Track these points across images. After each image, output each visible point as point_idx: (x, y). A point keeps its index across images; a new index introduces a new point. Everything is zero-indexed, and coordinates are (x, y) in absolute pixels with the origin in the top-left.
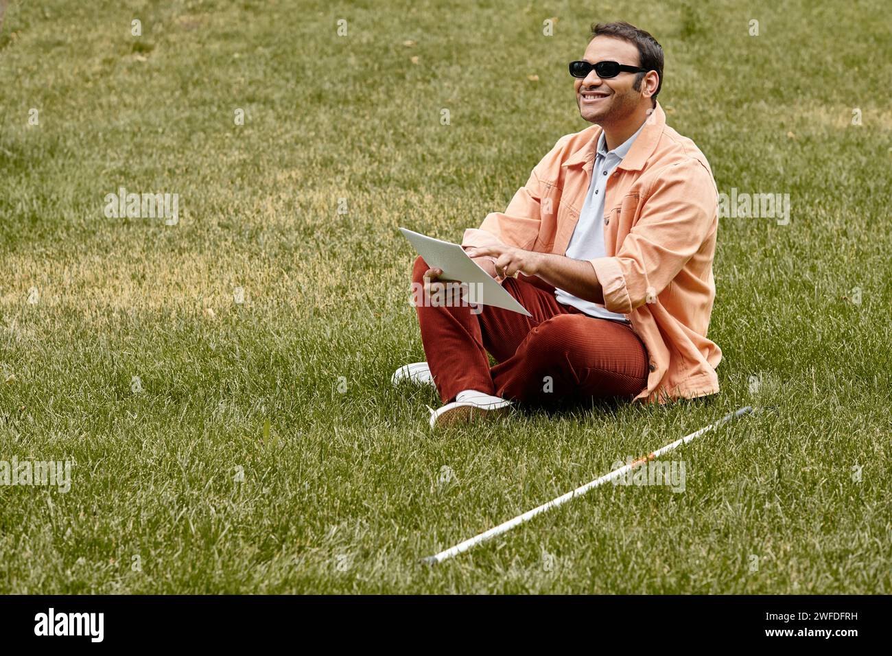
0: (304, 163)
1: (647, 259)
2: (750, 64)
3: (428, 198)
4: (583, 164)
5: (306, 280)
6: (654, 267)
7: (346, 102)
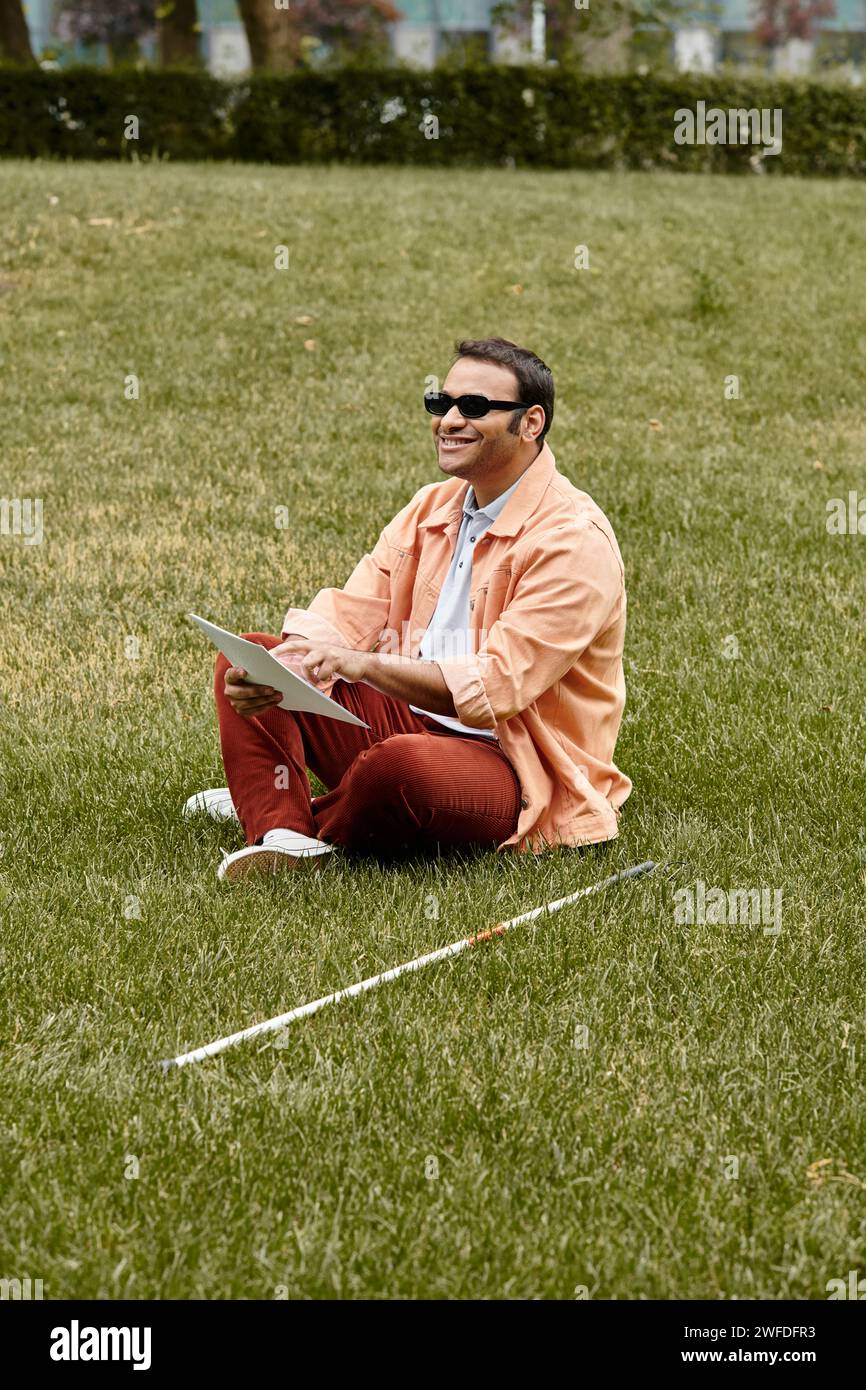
0: (129, 494)
1: (518, 656)
2: (781, 360)
3: (291, 549)
4: (445, 525)
5: (100, 664)
6: (527, 666)
7: (204, 405)
